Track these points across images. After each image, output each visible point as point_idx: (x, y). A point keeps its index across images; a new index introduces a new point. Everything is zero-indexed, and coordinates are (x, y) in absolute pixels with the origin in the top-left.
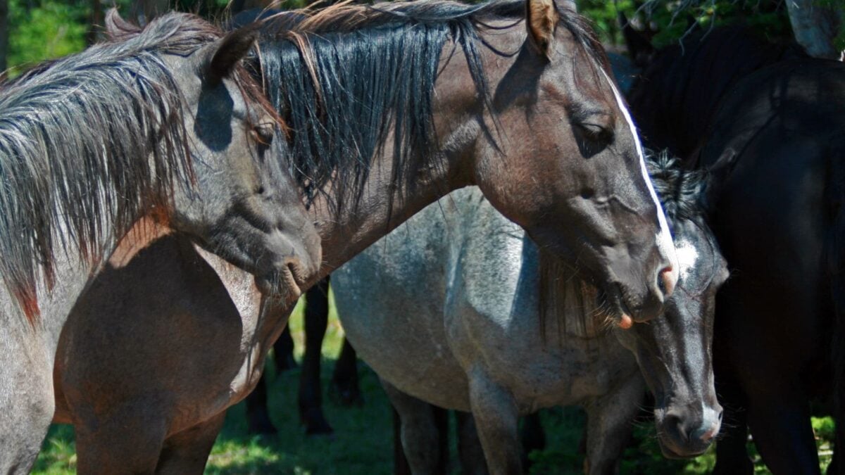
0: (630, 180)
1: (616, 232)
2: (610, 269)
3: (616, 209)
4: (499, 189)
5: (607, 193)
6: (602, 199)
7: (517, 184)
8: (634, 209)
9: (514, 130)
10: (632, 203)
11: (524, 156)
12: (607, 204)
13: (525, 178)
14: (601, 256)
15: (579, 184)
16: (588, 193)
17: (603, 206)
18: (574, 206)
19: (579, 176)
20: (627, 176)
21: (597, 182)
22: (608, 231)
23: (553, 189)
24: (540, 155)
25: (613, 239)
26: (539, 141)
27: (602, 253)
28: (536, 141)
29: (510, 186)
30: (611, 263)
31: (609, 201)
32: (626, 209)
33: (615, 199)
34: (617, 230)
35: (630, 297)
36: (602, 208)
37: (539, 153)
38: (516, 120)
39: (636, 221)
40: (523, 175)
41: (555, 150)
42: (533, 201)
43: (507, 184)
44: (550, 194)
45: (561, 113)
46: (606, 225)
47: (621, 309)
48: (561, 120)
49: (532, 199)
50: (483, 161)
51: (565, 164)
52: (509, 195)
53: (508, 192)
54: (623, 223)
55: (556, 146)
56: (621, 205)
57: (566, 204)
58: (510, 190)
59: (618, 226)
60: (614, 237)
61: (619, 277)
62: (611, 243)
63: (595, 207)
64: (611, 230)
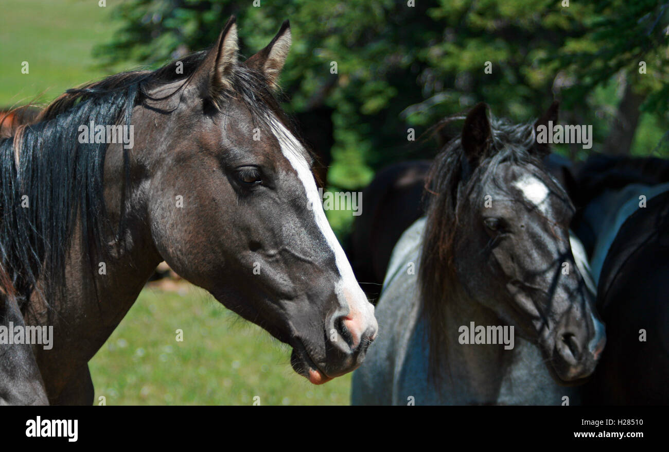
0: (303, 229)
1: (292, 285)
2: (291, 323)
3: (289, 260)
4: (171, 251)
5: (276, 245)
6: (272, 252)
7: (186, 244)
8: (308, 258)
9: (176, 188)
10: (305, 253)
11: (188, 214)
12: (278, 257)
13: (192, 237)
14: (282, 311)
15: (244, 237)
16: (256, 246)
17: (274, 259)
18: (243, 261)
19: (242, 229)
20: (299, 225)
21: (262, 234)
22: (282, 284)
23: (221, 245)
24: (202, 211)
25: (289, 292)
26: (199, 197)
27: (282, 307)
28: (196, 197)
29: (180, 247)
30: (291, 317)
31: (280, 253)
32: (298, 259)
33: (286, 250)
34: (293, 282)
35: (311, 350)
36: (273, 261)
37: (200, 209)
38: (177, 178)
39: (311, 271)
40: (189, 233)
41: (213, 203)
42: (204, 259)
43: (176, 245)
44: (219, 251)
45: (213, 164)
46: (281, 278)
47: (306, 363)
48: (214, 171)
49: (202, 258)
50: (154, 225)
51: (226, 217)
52: (181, 257)
53: (179, 253)
54: (298, 275)
55: (214, 200)
56: (293, 255)
57: (237, 261)
58: (180, 250)
59: (293, 279)
60: (290, 289)
61: (298, 331)
62: (290, 298)
63: (266, 261)
64: (285, 283)
